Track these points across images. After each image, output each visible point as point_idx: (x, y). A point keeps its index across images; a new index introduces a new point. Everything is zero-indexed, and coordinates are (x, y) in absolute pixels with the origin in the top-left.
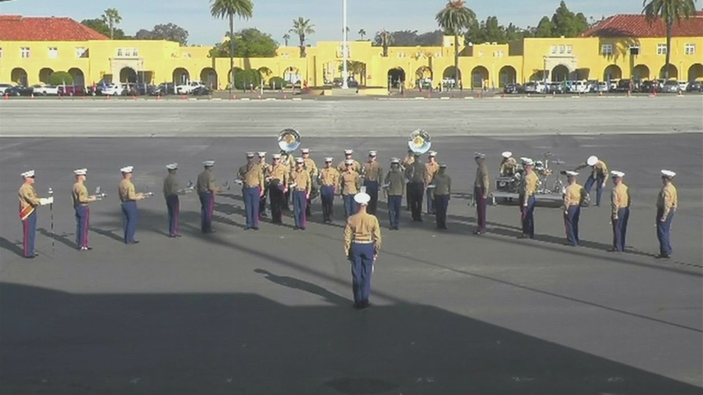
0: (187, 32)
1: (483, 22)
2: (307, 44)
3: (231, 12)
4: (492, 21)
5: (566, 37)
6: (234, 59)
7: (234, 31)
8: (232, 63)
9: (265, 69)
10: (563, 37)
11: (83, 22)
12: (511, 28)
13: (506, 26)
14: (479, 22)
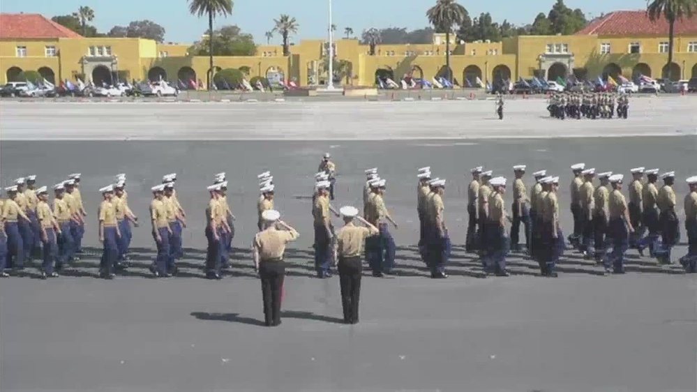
0: (163, 29)
1: (475, 18)
2: (290, 42)
3: (210, 10)
4: (485, 19)
5: (562, 34)
6: (214, 57)
7: (214, 29)
8: (211, 62)
9: (246, 69)
10: (560, 34)
11: (54, 19)
12: (506, 25)
13: (500, 23)
14: (472, 19)
